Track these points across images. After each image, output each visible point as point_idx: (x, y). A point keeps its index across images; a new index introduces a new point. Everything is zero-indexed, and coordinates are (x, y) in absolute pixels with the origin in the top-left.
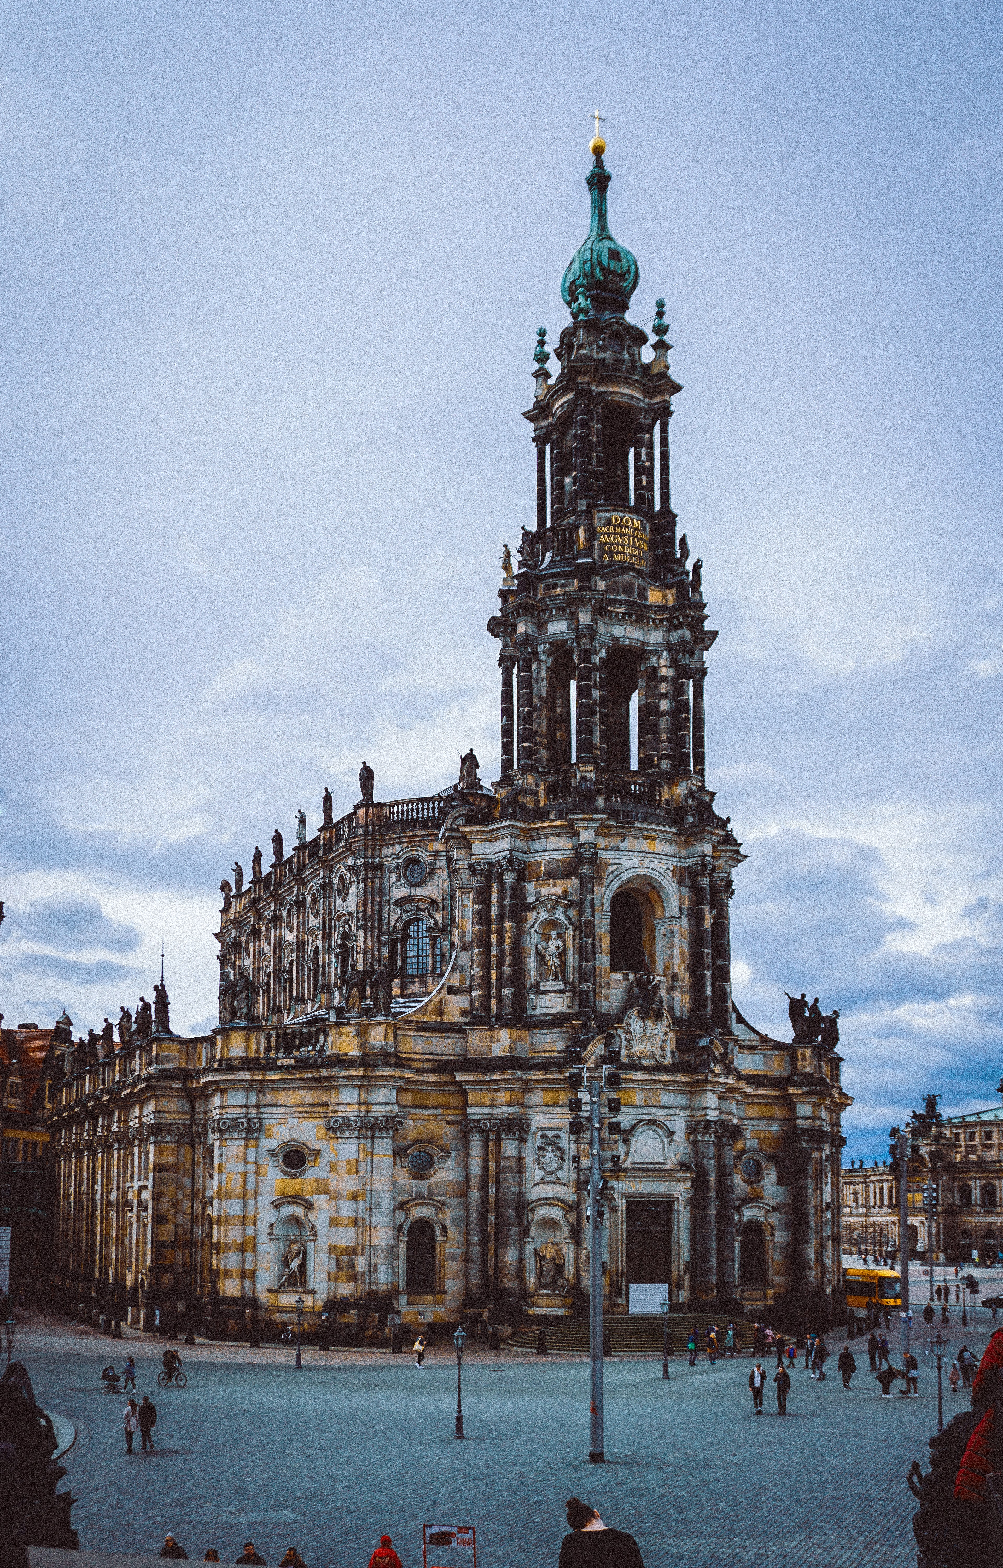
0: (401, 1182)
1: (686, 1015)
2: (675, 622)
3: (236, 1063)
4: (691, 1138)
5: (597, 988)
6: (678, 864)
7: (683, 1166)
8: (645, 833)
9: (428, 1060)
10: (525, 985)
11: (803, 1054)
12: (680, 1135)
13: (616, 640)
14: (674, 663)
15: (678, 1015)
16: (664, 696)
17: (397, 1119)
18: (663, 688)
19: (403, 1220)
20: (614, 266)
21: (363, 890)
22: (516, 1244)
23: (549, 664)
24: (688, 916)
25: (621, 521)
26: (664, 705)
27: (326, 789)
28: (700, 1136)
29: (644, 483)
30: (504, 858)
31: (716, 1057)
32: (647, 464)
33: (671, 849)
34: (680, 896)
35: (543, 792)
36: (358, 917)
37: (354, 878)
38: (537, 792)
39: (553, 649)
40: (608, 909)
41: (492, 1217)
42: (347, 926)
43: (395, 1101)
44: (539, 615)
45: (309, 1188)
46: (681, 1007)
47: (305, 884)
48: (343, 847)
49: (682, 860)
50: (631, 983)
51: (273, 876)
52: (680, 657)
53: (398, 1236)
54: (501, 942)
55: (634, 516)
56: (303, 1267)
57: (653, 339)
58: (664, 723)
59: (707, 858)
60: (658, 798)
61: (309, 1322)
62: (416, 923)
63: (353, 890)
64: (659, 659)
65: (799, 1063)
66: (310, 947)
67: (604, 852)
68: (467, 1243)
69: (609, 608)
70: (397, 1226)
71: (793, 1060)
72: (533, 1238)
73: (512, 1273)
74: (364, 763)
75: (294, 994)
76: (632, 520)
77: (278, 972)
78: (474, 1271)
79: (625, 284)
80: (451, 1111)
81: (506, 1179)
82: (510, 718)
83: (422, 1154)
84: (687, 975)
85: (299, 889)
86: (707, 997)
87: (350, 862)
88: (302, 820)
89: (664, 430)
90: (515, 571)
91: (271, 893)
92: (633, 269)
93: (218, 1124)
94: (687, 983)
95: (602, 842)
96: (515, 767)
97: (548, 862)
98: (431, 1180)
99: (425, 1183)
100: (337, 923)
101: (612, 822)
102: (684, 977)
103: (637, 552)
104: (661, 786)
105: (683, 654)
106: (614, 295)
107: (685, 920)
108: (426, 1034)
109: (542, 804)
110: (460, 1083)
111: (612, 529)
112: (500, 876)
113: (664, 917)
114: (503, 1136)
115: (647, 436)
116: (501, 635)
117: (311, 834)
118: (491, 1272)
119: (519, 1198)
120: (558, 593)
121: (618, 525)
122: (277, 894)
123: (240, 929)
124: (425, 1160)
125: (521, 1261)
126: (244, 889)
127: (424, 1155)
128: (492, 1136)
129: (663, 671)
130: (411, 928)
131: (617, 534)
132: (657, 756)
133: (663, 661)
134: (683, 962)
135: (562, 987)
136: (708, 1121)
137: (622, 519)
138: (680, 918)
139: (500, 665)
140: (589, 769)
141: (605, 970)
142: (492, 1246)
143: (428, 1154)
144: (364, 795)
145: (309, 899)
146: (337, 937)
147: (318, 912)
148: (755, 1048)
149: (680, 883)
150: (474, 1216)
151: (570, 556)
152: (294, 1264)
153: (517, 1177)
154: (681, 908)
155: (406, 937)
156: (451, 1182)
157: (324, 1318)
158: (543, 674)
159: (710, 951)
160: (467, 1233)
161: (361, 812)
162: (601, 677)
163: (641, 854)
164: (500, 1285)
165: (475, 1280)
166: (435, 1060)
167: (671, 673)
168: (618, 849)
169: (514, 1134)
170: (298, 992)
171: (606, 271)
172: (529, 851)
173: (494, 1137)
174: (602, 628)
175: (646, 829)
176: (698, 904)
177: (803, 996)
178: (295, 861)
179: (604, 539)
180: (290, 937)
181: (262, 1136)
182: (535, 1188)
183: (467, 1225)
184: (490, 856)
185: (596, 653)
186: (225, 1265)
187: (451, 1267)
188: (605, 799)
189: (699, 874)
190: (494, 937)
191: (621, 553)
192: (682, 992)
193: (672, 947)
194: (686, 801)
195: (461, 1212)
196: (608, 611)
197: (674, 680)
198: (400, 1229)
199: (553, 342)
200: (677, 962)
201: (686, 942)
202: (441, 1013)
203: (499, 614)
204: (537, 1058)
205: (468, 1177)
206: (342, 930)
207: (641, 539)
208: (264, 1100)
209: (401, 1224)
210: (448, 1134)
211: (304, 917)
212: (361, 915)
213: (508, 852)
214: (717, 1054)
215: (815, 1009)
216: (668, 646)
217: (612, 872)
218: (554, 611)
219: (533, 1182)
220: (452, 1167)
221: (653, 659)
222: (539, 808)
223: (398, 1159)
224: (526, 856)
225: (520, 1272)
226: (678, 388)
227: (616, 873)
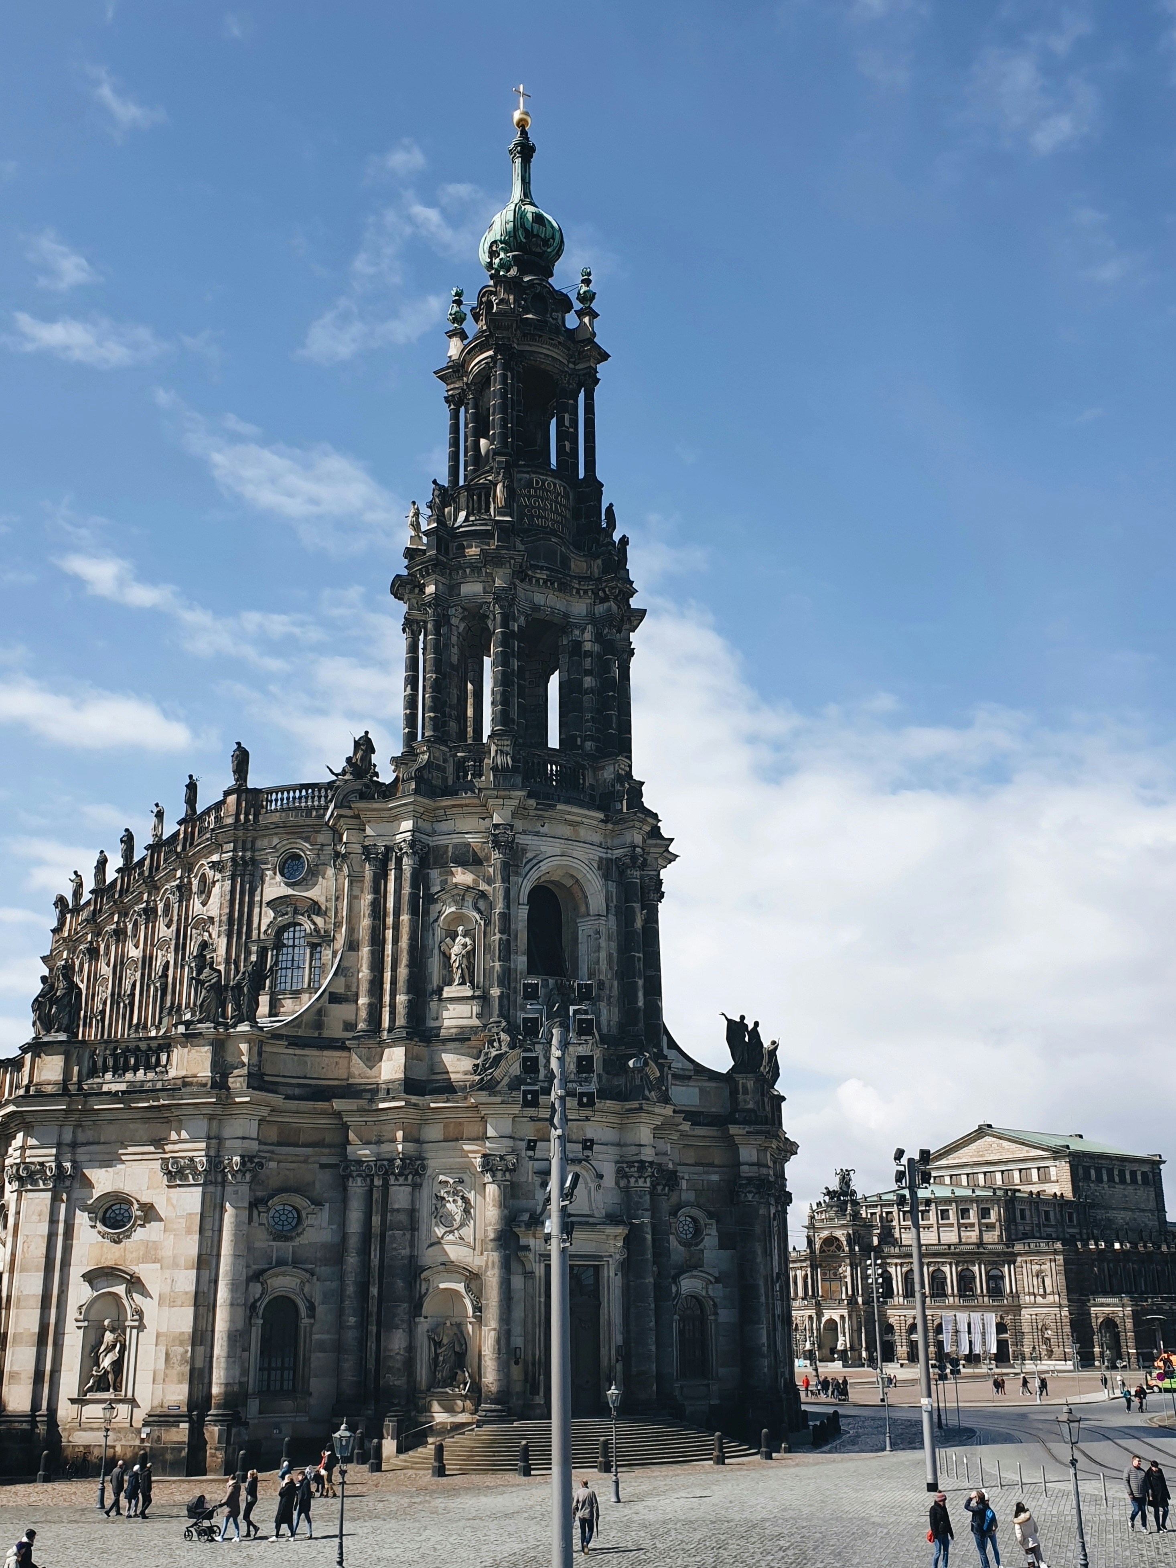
0: (257, 1244)
1: (614, 1031)
2: (601, 593)
3: (49, 1089)
4: (623, 1183)
5: (511, 992)
6: (604, 856)
7: (612, 1219)
8: (568, 817)
9: (299, 1085)
10: (425, 991)
11: (744, 1086)
12: (609, 1180)
13: (536, 608)
14: (599, 637)
15: (605, 1031)
16: (588, 673)
17: (256, 1160)
18: (587, 663)
19: (257, 1296)
20: (538, 231)
21: (229, 888)
22: (405, 1326)
23: (461, 630)
24: (616, 915)
25: (543, 484)
26: (588, 682)
27: (191, 777)
28: (632, 1180)
29: (568, 449)
30: (404, 841)
31: (651, 1082)
32: (572, 430)
33: (597, 838)
34: (607, 891)
35: (451, 768)
36: (220, 921)
37: (218, 876)
38: (445, 768)
39: (466, 613)
40: (526, 902)
41: (374, 1291)
42: (206, 934)
43: (255, 1136)
44: (450, 574)
45: (134, 1255)
46: (609, 1022)
47: (158, 889)
48: (207, 840)
49: (609, 851)
50: (552, 990)
51: (119, 882)
52: (606, 631)
53: (250, 1317)
54: (396, 940)
55: (557, 481)
56: (118, 1365)
57: (577, 305)
58: (588, 700)
59: (637, 849)
60: (581, 782)
61: (123, 1442)
62: (292, 929)
63: (216, 890)
64: (583, 632)
65: (741, 1097)
66: (158, 964)
67: (522, 837)
68: (340, 1326)
69: (530, 573)
70: (249, 1303)
71: (734, 1092)
72: (426, 1317)
73: (399, 1365)
74: (239, 744)
75: (135, 1021)
76: (555, 485)
77: (116, 997)
78: (349, 1364)
79: (549, 250)
80: (326, 1151)
81: (393, 1237)
82: (415, 688)
83: (287, 1207)
84: (616, 983)
85: (150, 895)
86: (639, 1010)
87: (215, 858)
88: (160, 815)
89: (590, 397)
90: (424, 527)
91: (115, 902)
92: (557, 236)
93: (18, 1170)
94: (615, 992)
95: (519, 825)
96: (419, 738)
97: (456, 846)
98: (298, 1241)
99: (290, 1244)
100: (194, 931)
101: (532, 802)
102: (612, 986)
103: (559, 518)
104: (584, 768)
105: (610, 629)
106: (536, 259)
107: (612, 918)
108: (298, 1052)
109: (450, 782)
110: (338, 1114)
111: (532, 491)
112: (399, 861)
113: (589, 915)
114: (392, 1182)
115: (571, 402)
116: (406, 598)
117: (170, 828)
118: (371, 1365)
119: (410, 1261)
120: (473, 553)
121: (539, 489)
122: (122, 902)
123: (73, 951)
124: (290, 1215)
125: (411, 1348)
126: (82, 902)
127: (291, 1209)
128: (378, 1182)
129: (588, 646)
130: (286, 934)
131: (538, 497)
132: (580, 736)
133: (587, 636)
134: (611, 968)
135: (469, 993)
136: (642, 1162)
137: (543, 482)
138: (607, 916)
139: (404, 631)
140: (506, 743)
141: (521, 973)
142: (374, 1329)
143: (295, 1208)
144: (237, 780)
145: (160, 906)
146: (192, 948)
147: (171, 921)
148: (689, 1078)
149: (606, 877)
150: (350, 1290)
151: (486, 517)
152: (106, 1362)
153: (408, 1236)
154: (607, 906)
155: (279, 945)
156: (324, 1245)
157: (144, 1436)
158: (454, 639)
159: (641, 955)
160: (340, 1313)
161: (232, 799)
162: (519, 646)
163: (562, 841)
164: (381, 1382)
165: (349, 1377)
166: (310, 1085)
167: (597, 648)
168: (537, 834)
169: (406, 1179)
170: (139, 1018)
171: (528, 233)
172: (434, 833)
173: (381, 1183)
174: (521, 593)
175: (569, 813)
176: (627, 902)
177: (742, 1018)
178: (147, 862)
179: (524, 501)
180: (135, 953)
181: (76, 1185)
182: (430, 1249)
183: (342, 1302)
184: (387, 838)
185: (515, 620)
186: (11, 1366)
187: (318, 1360)
188: (523, 779)
189: (628, 867)
190: (389, 934)
191: (542, 517)
192: (609, 1004)
193: (598, 949)
194: (613, 786)
195: (334, 1285)
196: (529, 575)
197: (600, 657)
198: (253, 1307)
199: (470, 301)
200: (603, 965)
201: (613, 945)
202: (319, 1025)
203: (405, 572)
204: (438, 1081)
205: (344, 1237)
206: (200, 939)
207: (564, 506)
208: (81, 1137)
209: (256, 1301)
210: (322, 1181)
211: (154, 927)
212: (225, 918)
213: (409, 834)
214: (652, 1078)
215: (755, 1034)
216: (592, 618)
217: (531, 860)
218: (468, 570)
219: (429, 1242)
220: (325, 1224)
221: (577, 632)
222: (446, 787)
223: (255, 1212)
224: (430, 838)
225: (410, 1363)
226: (605, 356)
227: (535, 861)
